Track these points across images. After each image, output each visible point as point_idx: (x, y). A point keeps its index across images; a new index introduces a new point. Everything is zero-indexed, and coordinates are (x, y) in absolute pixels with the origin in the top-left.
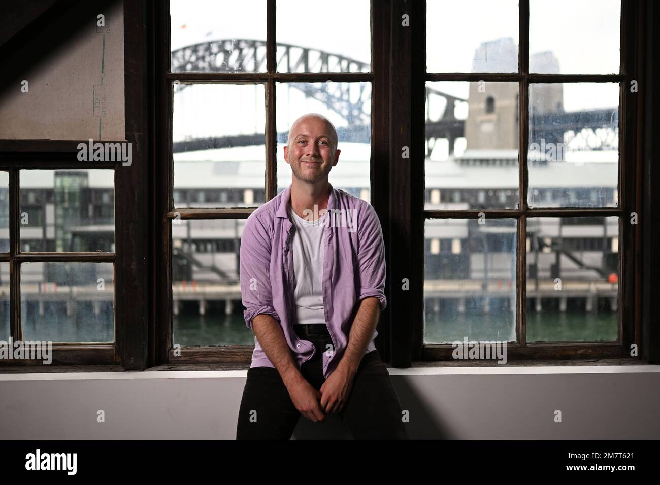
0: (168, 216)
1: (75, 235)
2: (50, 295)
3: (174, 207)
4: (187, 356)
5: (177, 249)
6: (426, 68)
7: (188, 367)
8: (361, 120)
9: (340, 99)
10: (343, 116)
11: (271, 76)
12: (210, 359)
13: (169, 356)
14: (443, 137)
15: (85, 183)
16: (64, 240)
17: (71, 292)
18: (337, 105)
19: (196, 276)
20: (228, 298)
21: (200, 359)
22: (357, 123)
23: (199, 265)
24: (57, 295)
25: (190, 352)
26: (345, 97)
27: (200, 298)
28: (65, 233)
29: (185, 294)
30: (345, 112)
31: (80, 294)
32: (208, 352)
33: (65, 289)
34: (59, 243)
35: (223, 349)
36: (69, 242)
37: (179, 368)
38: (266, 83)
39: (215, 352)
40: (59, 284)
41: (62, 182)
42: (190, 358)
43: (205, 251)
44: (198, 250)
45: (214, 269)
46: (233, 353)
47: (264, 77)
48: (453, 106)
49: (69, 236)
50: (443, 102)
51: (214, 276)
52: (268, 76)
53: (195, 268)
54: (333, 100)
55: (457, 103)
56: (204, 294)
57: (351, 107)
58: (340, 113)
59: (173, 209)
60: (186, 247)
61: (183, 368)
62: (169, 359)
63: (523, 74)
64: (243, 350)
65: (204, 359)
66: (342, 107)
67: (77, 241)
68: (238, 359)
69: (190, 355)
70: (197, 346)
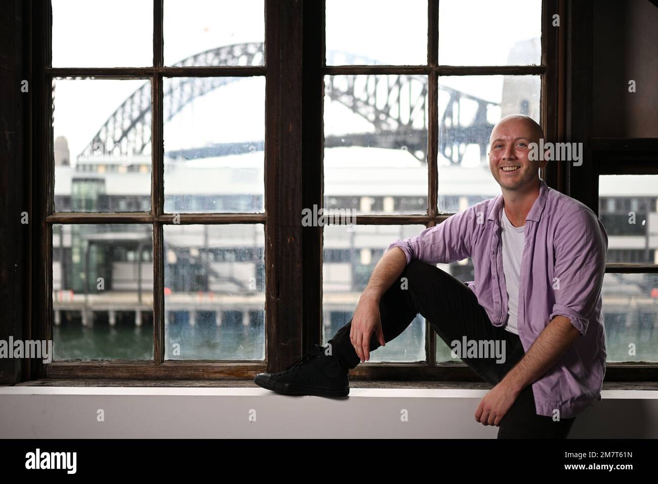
0: (47, 221)
1: (91, 242)
2: (67, 304)
3: (55, 211)
4: (65, 370)
5: (194, 257)
6: (325, 60)
7: (64, 382)
8: (388, 125)
9: (367, 103)
10: (369, 121)
11: (156, 70)
12: (90, 374)
13: (47, 371)
14: (475, 142)
15: (102, 190)
16: (81, 249)
17: (86, 301)
18: (363, 110)
19: (214, 287)
20: (246, 309)
21: (80, 374)
22: (384, 127)
23: (216, 275)
24: (73, 303)
25: (69, 366)
26: (372, 101)
27: (217, 309)
28: (82, 240)
29: (201, 305)
30: (372, 117)
31: (96, 303)
32: (89, 366)
33: (80, 298)
34: (76, 251)
35: (104, 364)
36: (85, 250)
37: (53, 383)
38: (152, 78)
39: (95, 367)
40: (76, 292)
41: (79, 189)
42: (69, 373)
43: (224, 260)
44: (216, 260)
45: (232, 280)
46: (115, 368)
47: (148, 72)
48: (486, 110)
49: (85, 244)
50: (475, 106)
51: (232, 287)
52: (153, 70)
53: (212, 279)
54: (359, 104)
55: (489, 107)
56: (221, 305)
57: (377, 112)
58: (366, 117)
59: (53, 213)
60: (204, 256)
61: (57, 383)
62: (47, 373)
63: (431, 66)
64: (126, 365)
65: (84, 374)
66: (369, 113)
67: (94, 248)
68: (120, 374)
69: (69, 370)
70: (79, 359)
